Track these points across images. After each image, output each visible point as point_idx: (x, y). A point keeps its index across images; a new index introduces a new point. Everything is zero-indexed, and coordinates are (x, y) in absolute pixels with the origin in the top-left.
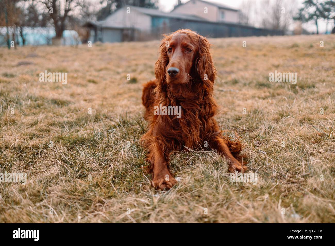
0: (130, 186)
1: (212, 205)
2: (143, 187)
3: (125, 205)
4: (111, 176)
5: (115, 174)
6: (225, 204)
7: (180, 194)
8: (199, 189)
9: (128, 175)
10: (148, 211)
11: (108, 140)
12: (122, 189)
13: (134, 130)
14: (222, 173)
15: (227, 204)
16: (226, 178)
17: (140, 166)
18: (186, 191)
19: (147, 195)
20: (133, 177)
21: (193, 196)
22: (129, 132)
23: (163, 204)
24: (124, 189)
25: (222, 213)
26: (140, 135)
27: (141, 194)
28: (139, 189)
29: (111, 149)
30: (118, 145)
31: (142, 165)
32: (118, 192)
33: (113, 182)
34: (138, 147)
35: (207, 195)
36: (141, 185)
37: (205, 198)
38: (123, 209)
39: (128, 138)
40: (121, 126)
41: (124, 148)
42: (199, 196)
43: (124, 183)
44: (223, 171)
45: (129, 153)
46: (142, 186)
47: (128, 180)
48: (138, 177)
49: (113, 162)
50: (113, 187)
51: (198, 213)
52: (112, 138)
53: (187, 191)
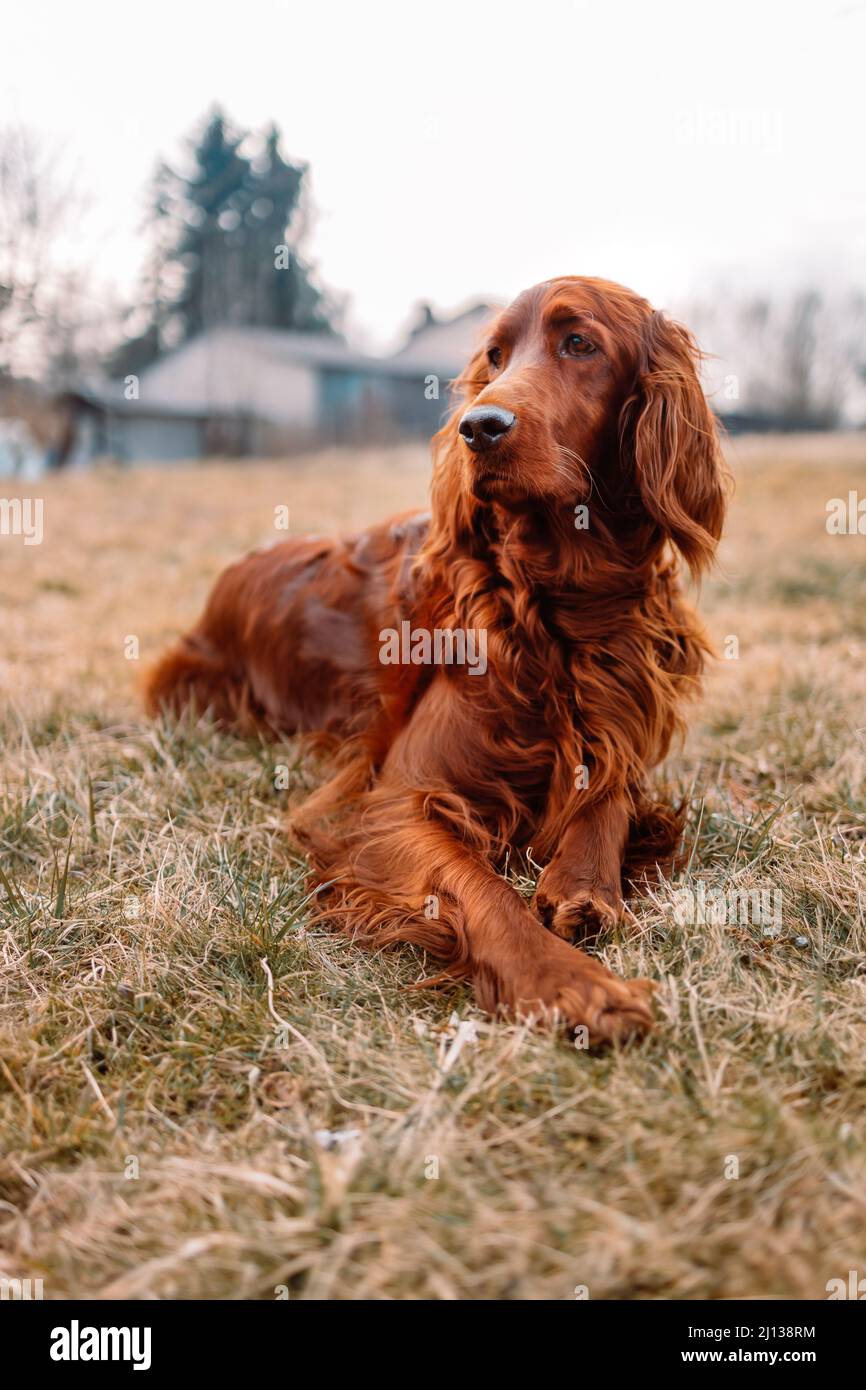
0: (192, 1077)
1: (682, 1201)
2: (266, 1081)
3: (150, 1204)
4: (87, 1023)
5: (111, 1013)
6: (761, 1190)
7: (480, 1126)
8: (591, 1091)
9: (183, 1017)
10: (292, 1247)
11: (94, 830)
12: (142, 1100)
13: (230, 782)
14: (708, 995)
15: (775, 1192)
16: (727, 1021)
17: (249, 962)
18: (511, 1108)
19: (281, 1136)
20: (213, 1025)
21: (555, 1140)
22: (206, 791)
23: (382, 1200)
24: (158, 1099)
25: (752, 1252)
26: (256, 802)
27: (252, 1131)
28: (242, 1099)
29: (103, 874)
30: (142, 853)
31: (261, 955)
32: (123, 1122)
33: (98, 1056)
34: (243, 864)
35: (638, 1130)
36: (254, 1072)
37: (629, 1151)
38: (139, 1235)
39: (196, 821)
40: (162, 763)
41: (170, 871)
42: (594, 1140)
43: (157, 1062)
44: (710, 984)
45: (199, 894)
46: (260, 1080)
47: (182, 1043)
48: (241, 1027)
49: (107, 946)
50: (91, 1089)
51: (604, 1264)
52: (113, 821)
53: (521, 1103)
